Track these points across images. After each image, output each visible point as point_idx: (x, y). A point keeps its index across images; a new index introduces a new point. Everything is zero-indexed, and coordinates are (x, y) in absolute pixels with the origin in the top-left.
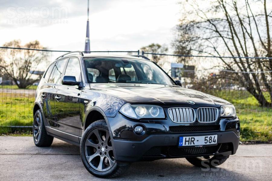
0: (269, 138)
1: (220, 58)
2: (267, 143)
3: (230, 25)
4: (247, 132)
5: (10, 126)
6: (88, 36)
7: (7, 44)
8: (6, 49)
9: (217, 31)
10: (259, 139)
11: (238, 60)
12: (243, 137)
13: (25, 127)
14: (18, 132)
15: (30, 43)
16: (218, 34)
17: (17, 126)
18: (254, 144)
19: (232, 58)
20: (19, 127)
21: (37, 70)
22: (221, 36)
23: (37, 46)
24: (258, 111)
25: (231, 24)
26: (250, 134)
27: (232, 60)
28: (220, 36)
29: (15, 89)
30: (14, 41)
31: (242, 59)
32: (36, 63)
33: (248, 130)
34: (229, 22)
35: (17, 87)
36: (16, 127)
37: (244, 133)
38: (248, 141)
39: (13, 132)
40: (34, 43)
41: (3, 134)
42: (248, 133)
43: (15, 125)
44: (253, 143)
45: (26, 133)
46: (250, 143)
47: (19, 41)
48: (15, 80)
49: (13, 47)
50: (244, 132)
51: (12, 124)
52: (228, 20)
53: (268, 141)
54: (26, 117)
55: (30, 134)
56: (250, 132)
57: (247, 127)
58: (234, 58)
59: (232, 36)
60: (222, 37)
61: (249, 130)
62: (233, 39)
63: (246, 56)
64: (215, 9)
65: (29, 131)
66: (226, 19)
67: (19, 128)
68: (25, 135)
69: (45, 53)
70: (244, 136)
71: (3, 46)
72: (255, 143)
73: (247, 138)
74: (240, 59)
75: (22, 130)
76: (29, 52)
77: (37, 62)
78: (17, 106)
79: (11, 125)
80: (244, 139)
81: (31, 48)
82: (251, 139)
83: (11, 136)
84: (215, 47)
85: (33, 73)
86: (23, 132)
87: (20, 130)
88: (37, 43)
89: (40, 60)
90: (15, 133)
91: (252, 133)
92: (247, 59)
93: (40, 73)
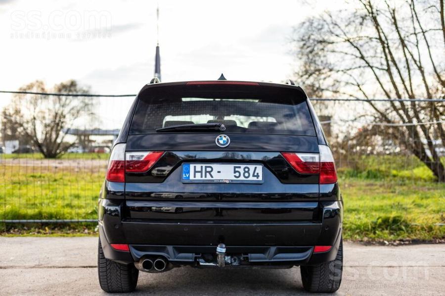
0: (435, 235)
1: (369, 101)
2: (430, 242)
3: (384, 48)
4: (399, 224)
5: (4, 221)
6: (158, 71)
7: (25, 87)
8: (23, 94)
9: (362, 58)
10: (418, 237)
11: (397, 104)
12: (391, 234)
13: (29, 221)
14: (16, 230)
16: (364, 62)
17: (16, 219)
18: (409, 244)
19: (388, 100)
20: (17, 221)
21: (73, 128)
22: (369, 66)
23: (72, 89)
24: (429, 189)
25: (386, 45)
26: (403, 228)
27: (388, 105)
28: (367, 65)
29: (37, 159)
30: (37, 81)
31: (405, 103)
32: (71, 116)
33: (400, 221)
34: (383, 43)
35: (42, 156)
36: (14, 221)
37: (394, 227)
38: (399, 239)
39: (8, 231)
40: (69, 84)
42: (400, 226)
43: (13, 219)
44: (407, 243)
45: (29, 231)
46: (402, 243)
47: (44, 83)
48: (40, 146)
49: (35, 92)
50: (393, 225)
51: (7, 218)
52: (380, 39)
53: (432, 239)
54: (38, 205)
55: (36, 234)
56: (404, 223)
57: (398, 217)
58: (392, 102)
59: (388, 65)
60: (372, 67)
61: (402, 221)
62: (388, 70)
63: (412, 97)
64: (361, 20)
65: (35, 228)
66: (378, 37)
67: (19, 223)
68: (28, 234)
69: (87, 99)
70: (392, 231)
71: (18, 91)
72: (411, 242)
73: (398, 235)
74: (402, 103)
75: (24, 227)
76: (60, 100)
77: (73, 115)
78: (30, 187)
79: (5, 218)
80: (392, 237)
81: (63, 92)
82: (405, 236)
83: (5, 236)
84: (360, 83)
85: (68, 132)
86: (25, 229)
87: (20, 227)
88: (73, 84)
89: (78, 112)
90: (12, 232)
91: (407, 226)
92: (412, 102)
93: (80, 133)
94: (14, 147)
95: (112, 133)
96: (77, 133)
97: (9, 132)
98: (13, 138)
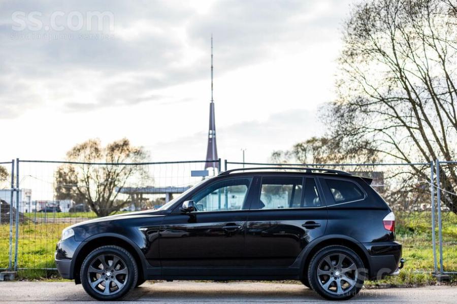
6: (213, 128)
9: (398, 117)
15: (115, 143)
21: (126, 186)
23: (125, 148)
30: (91, 141)
32: (124, 175)
40: (122, 143)
41: (36, 278)
47: (98, 143)
48: (93, 205)
60: (408, 127)
81: (116, 151)
84: (396, 143)
85: (120, 190)
88: (126, 143)
89: (131, 171)
93: (132, 191)
94: (69, 206)
95: (164, 191)
96: (129, 191)
97: (64, 191)
98: (67, 196)
